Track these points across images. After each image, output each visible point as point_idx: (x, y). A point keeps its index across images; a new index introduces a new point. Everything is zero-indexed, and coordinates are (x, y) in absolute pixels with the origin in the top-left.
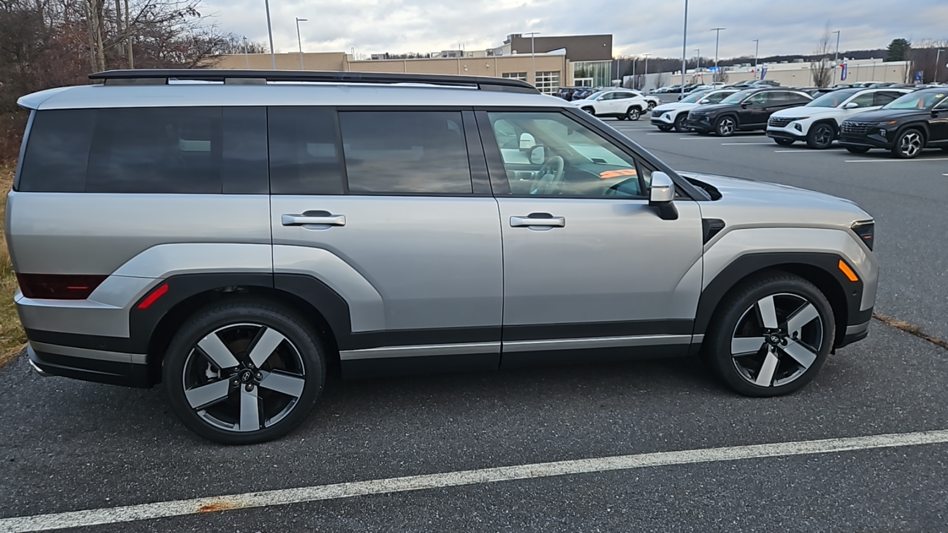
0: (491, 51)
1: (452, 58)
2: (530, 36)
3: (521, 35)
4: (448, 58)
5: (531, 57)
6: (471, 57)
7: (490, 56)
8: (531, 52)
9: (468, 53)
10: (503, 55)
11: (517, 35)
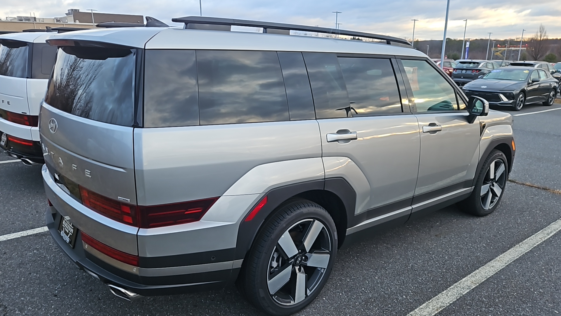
0: (59, 19)
1: (27, 22)
2: (90, 12)
3: (78, 10)
4: (23, 21)
5: (93, 26)
6: (42, 22)
7: (58, 23)
8: (92, 23)
9: (39, 19)
10: (69, 23)
11: (76, 10)
